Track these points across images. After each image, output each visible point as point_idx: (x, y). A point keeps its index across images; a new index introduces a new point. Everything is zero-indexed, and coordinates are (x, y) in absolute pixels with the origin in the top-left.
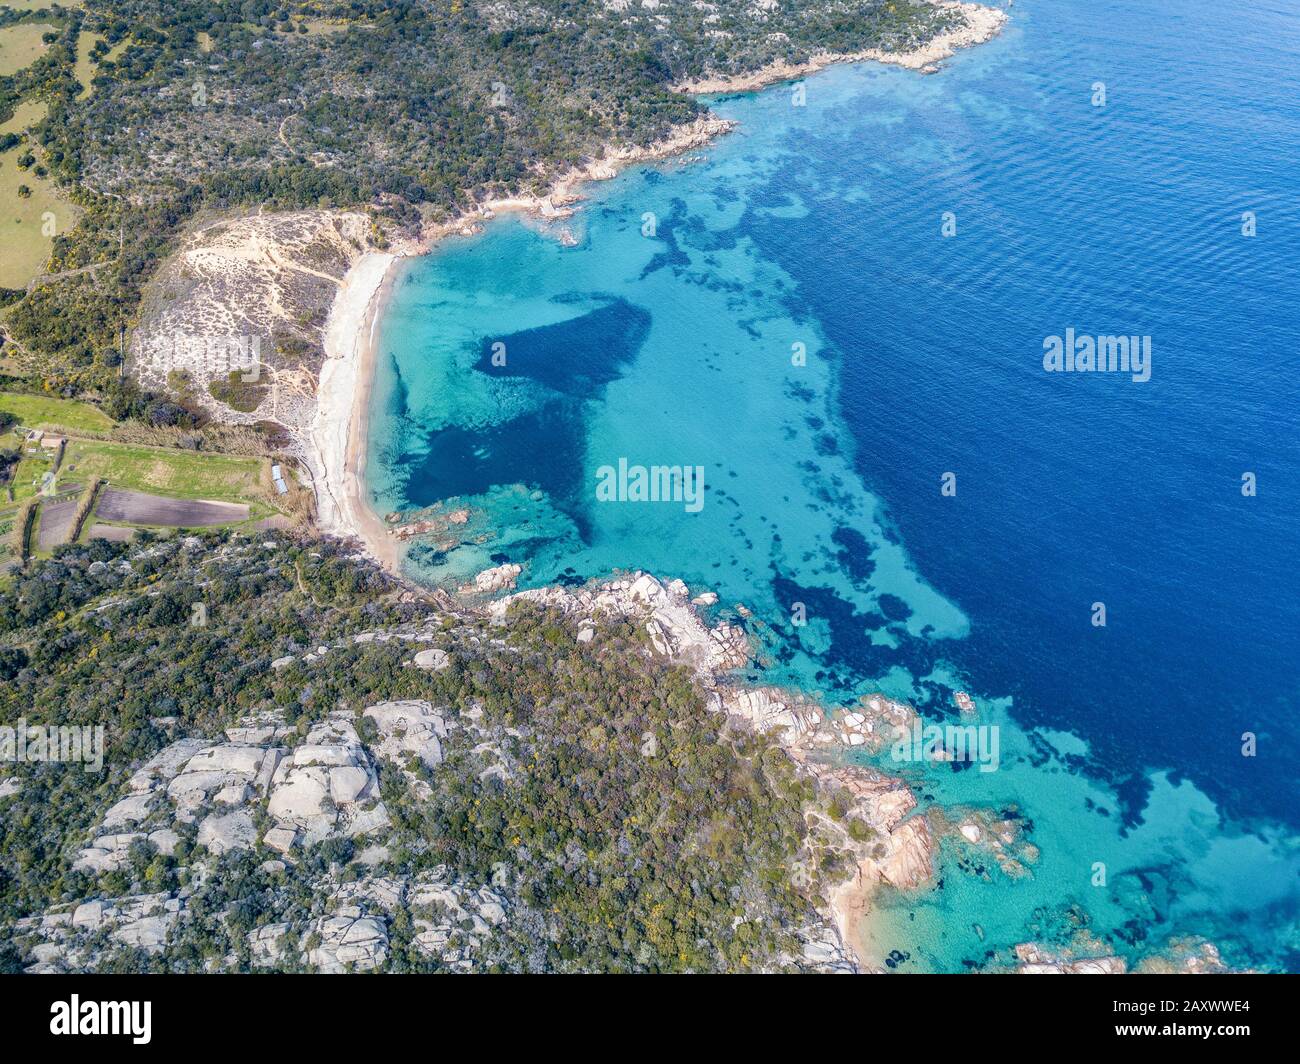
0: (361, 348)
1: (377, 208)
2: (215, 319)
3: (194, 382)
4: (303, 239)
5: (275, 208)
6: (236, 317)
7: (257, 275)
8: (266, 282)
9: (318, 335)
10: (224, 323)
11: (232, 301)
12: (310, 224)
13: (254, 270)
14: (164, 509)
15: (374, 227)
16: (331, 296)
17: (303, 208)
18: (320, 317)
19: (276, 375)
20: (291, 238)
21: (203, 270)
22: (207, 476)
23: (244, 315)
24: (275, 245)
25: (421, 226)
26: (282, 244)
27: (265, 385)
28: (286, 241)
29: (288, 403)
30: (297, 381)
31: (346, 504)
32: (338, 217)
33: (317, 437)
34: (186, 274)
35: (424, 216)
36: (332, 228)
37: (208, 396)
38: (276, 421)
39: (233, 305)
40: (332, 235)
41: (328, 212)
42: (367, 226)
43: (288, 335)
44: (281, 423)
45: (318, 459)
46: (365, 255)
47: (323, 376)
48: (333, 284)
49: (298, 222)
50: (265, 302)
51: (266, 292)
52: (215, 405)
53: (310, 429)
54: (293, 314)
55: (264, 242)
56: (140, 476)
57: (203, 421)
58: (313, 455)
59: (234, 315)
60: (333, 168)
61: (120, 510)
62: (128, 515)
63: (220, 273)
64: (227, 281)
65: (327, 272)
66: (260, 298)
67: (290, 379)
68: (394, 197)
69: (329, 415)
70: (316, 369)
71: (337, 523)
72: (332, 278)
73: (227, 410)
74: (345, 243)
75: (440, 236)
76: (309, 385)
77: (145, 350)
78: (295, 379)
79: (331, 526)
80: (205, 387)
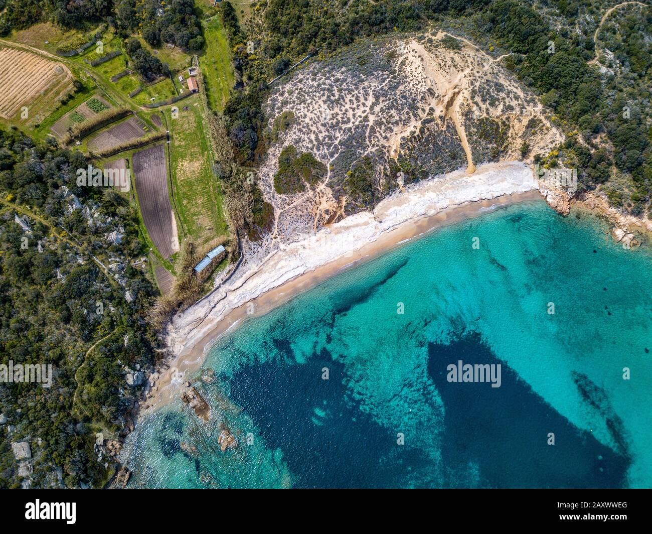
0: (400, 229)
1: (581, 140)
2: (355, 106)
3: (286, 134)
4: (491, 110)
5: (511, 67)
6: (366, 119)
7: (419, 105)
8: (415, 115)
9: (391, 188)
10: (354, 115)
11: (382, 105)
12: (514, 103)
13: (423, 98)
14: (156, 192)
15: (555, 153)
16: (448, 169)
17: (530, 85)
18: (415, 177)
19: (321, 187)
20: (484, 101)
21: (403, 63)
22: (200, 202)
23: (371, 123)
24: (467, 94)
25: (594, 189)
26: (473, 98)
27: (308, 185)
28: (478, 99)
29: (300, 213)
30: (325, 206)
31: (209, 326)
32: (542, 118)
33: (276, 257)
34: (392, 56)
35: (608, 184)
36: (525, 122)
37: (278, 152)
38: (277, 215)
39: (377, 109)
40: (518, 127)
41: (540, 107)
42: (552, 146)
43: (371, 168)
44: (276, 222)
45: (248, 274)
46: (521, 164)
47: (349, 220)
48: (466, 161)
49: (509, 92)
50: (395, 129)
51: (406, 123)
52: (273, 162)
53: (282, 246)
54: (400, 156)
55: (465, 83)
56: (183, 157)
57: (254, 164)
58: (252, 266)
59: (366, 117)
60: (599, 77)
61: (145, 165)
62: (141, 175)
63: (406, 77)
64: (401, 87)
65: (474, 149)
66: (396, 123)
67: (324, 200)
68: (609, 146)
69: (307, 251)
70: (351, 210)
71: (182, 332)
72: (470, 157)
73: (271, 174)
74: (519, 142)
75: (596, 211)
76: (327, 217)
77: (300, 81)
78: (327, 203)
79: (177, 329)
80: (286, 144)
